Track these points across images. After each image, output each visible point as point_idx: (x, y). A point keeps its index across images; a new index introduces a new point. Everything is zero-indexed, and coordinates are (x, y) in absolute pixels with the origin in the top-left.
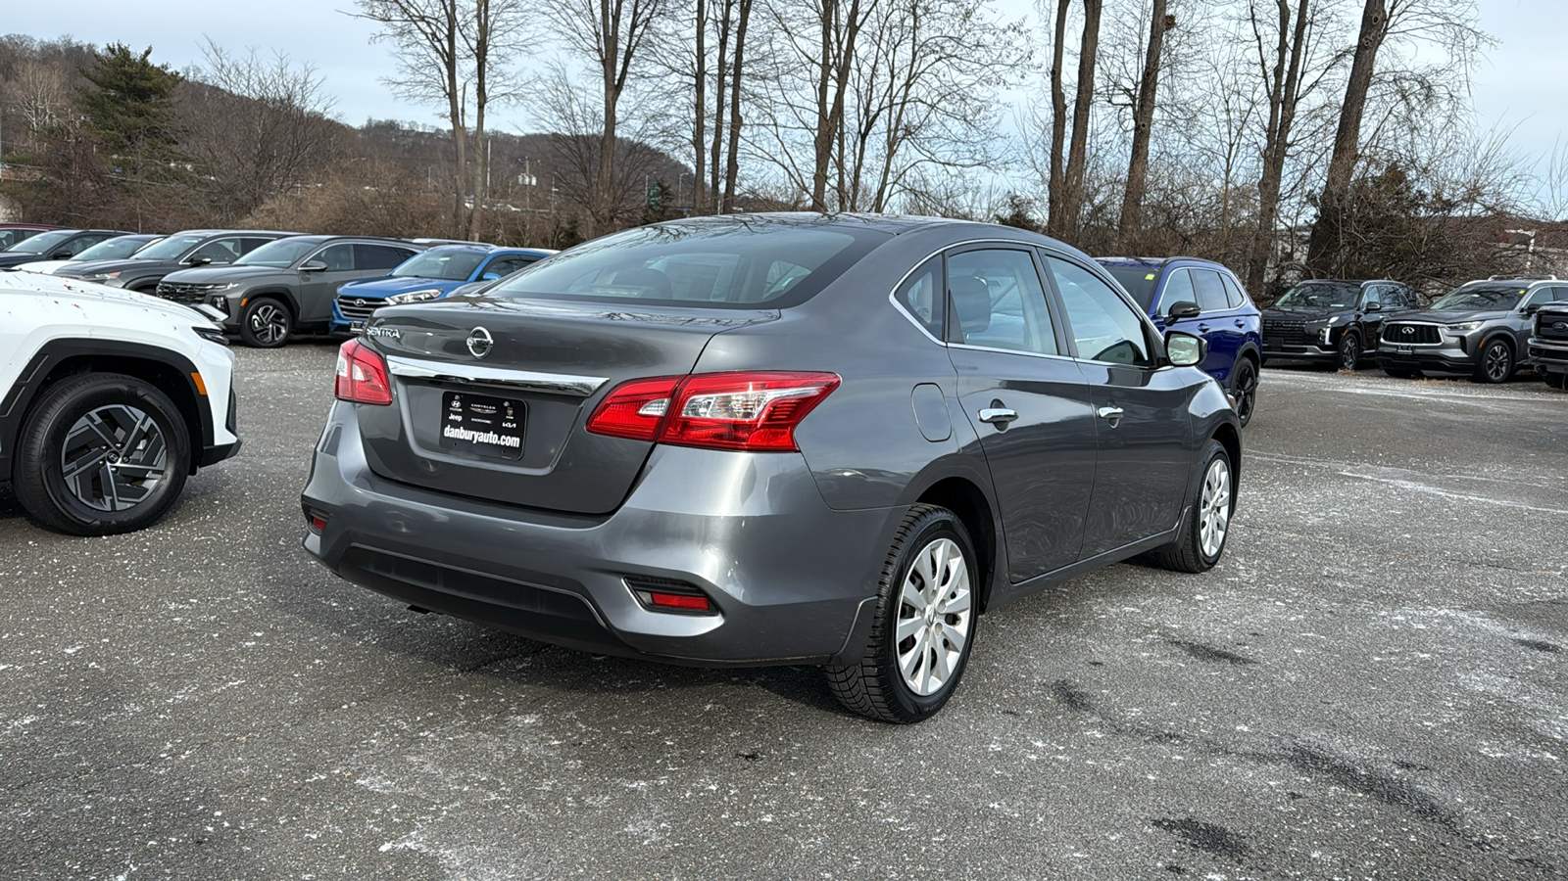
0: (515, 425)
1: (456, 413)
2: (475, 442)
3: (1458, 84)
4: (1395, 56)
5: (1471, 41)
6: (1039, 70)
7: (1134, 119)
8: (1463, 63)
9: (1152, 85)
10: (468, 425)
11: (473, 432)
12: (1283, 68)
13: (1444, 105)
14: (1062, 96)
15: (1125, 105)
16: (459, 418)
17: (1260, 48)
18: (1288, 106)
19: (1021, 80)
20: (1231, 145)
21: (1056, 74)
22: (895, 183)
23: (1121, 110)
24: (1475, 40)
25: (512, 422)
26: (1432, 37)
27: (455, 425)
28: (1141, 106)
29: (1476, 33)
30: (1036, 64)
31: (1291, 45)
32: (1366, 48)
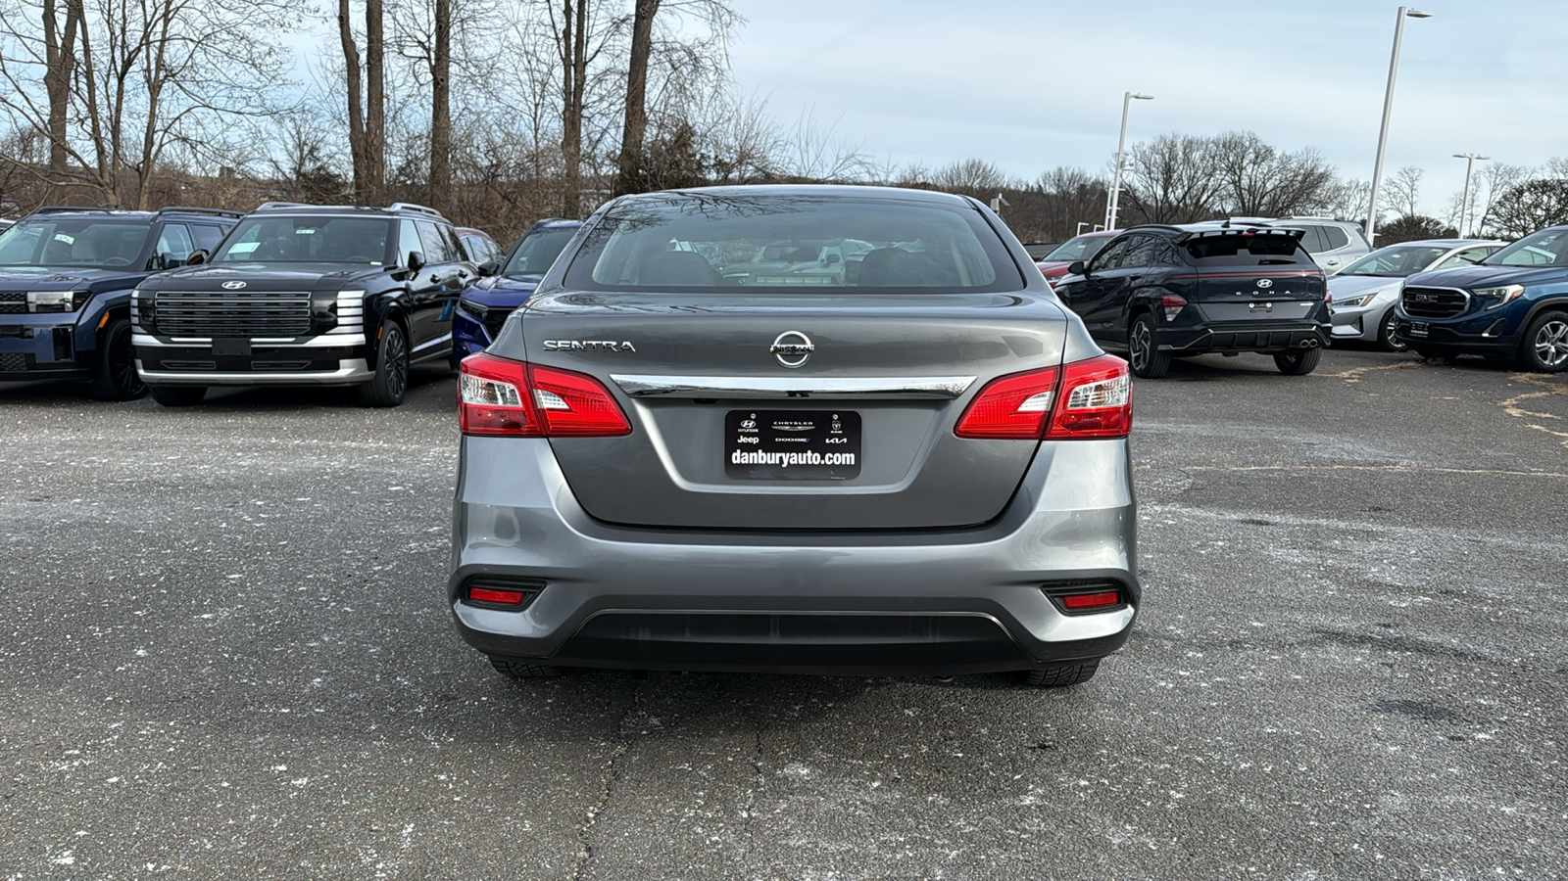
0: (845, 440)
1: (748, 435)
2: (784, 465)
3: (718, 57)
4: (665, 27)
5: (726, 18)
6: (317, 15)
7: (432, 72)
8: (721, 38)
9: (446, 40)
10: (768, 446)
11: (778, 455)
12: (570, 30)
13: (711, 75)
14: (353, 44)
15: (421, 58)
16: (755, 440)
17: (550, 9)
18: (579, 69)
19: (299, 23)
20: (537, 105)
21: (344, 20)
22: (166, 131)
23: (415, 63)
24: (728, 18)
25: (840, 437)
26: (696, 11)
27: (749, 448)
28: (438, 59)
29: (729, 12)
30: (312, 7)
31: (575, 9)
32: (644, 18)
